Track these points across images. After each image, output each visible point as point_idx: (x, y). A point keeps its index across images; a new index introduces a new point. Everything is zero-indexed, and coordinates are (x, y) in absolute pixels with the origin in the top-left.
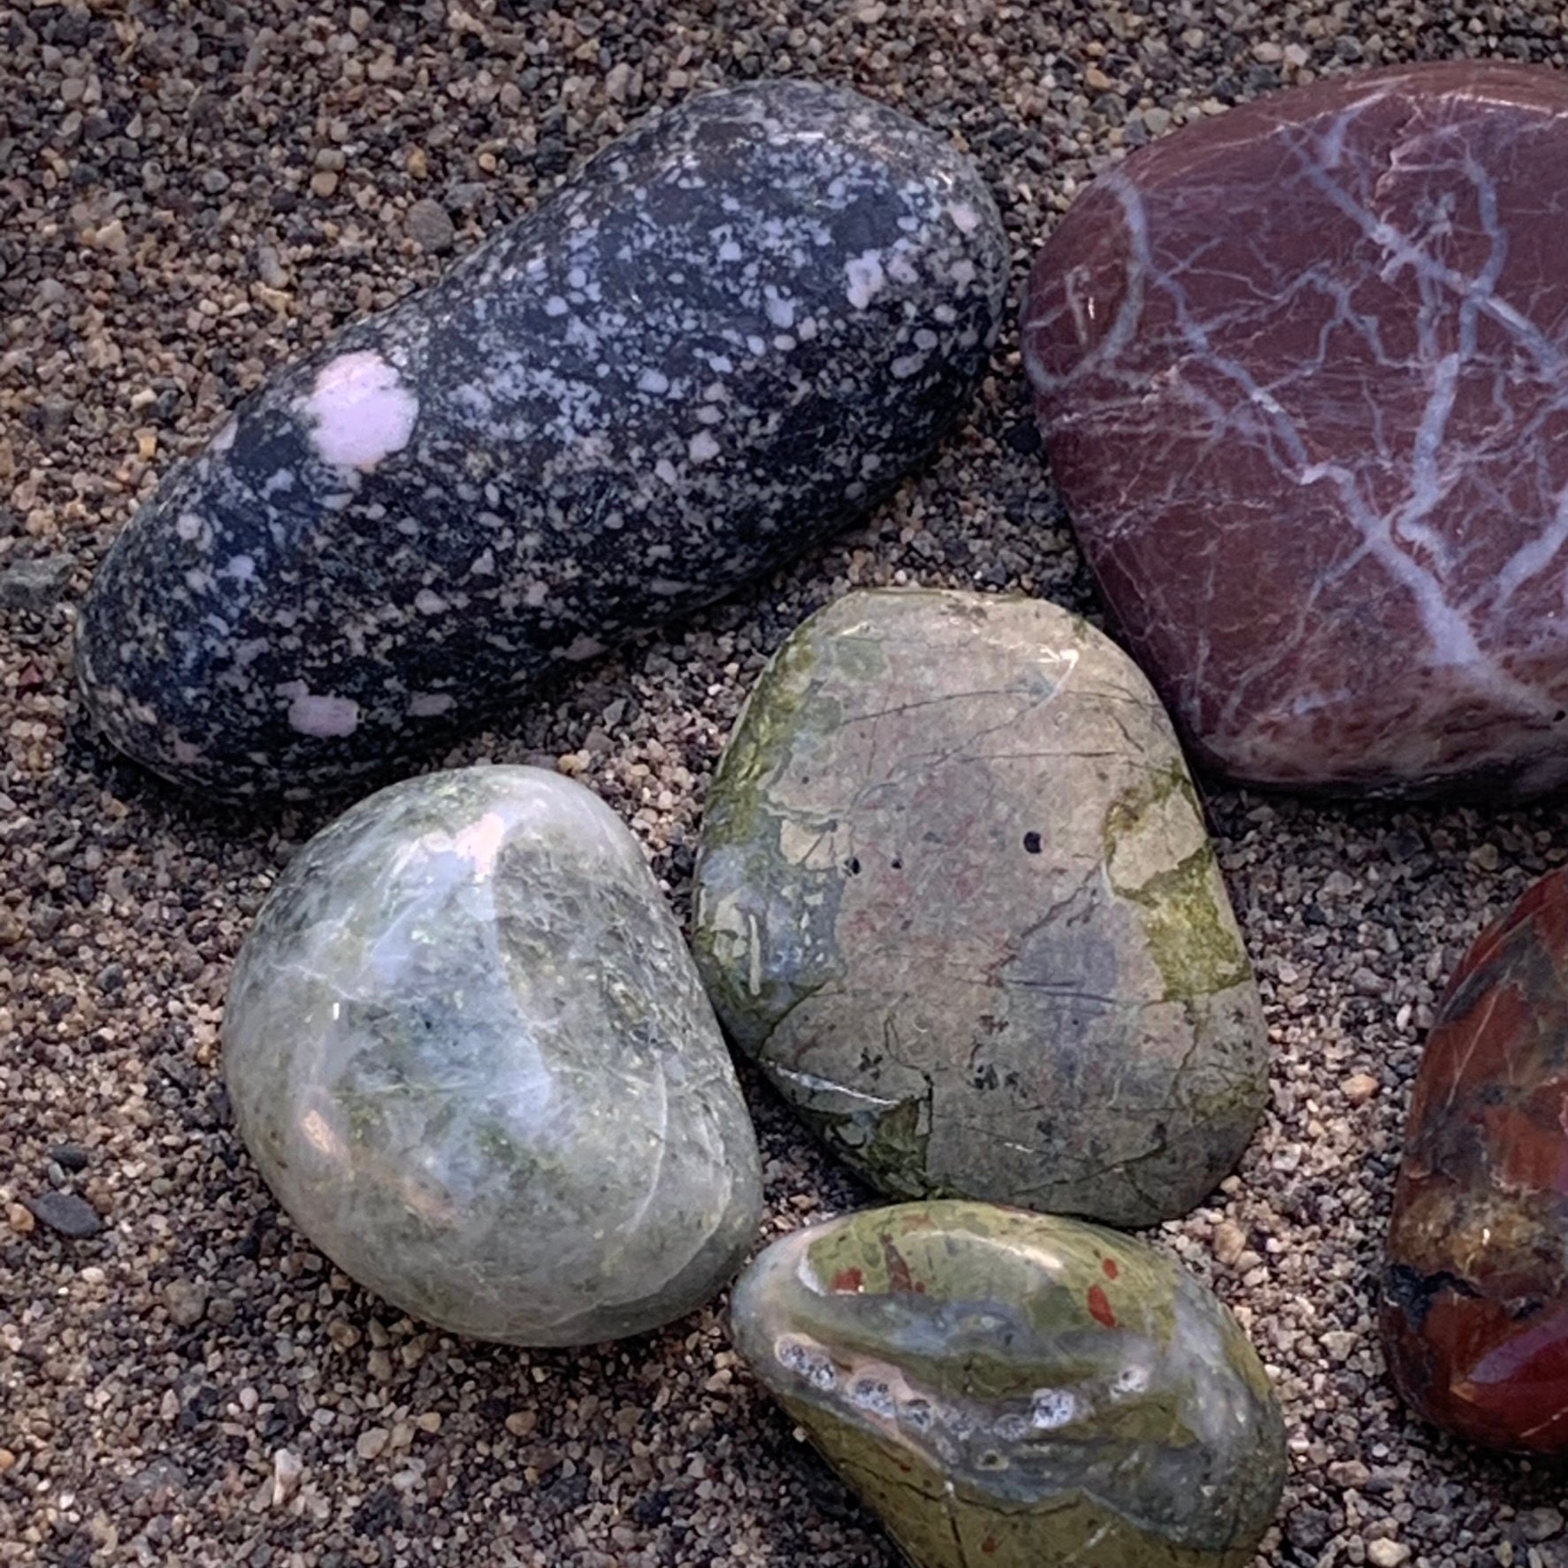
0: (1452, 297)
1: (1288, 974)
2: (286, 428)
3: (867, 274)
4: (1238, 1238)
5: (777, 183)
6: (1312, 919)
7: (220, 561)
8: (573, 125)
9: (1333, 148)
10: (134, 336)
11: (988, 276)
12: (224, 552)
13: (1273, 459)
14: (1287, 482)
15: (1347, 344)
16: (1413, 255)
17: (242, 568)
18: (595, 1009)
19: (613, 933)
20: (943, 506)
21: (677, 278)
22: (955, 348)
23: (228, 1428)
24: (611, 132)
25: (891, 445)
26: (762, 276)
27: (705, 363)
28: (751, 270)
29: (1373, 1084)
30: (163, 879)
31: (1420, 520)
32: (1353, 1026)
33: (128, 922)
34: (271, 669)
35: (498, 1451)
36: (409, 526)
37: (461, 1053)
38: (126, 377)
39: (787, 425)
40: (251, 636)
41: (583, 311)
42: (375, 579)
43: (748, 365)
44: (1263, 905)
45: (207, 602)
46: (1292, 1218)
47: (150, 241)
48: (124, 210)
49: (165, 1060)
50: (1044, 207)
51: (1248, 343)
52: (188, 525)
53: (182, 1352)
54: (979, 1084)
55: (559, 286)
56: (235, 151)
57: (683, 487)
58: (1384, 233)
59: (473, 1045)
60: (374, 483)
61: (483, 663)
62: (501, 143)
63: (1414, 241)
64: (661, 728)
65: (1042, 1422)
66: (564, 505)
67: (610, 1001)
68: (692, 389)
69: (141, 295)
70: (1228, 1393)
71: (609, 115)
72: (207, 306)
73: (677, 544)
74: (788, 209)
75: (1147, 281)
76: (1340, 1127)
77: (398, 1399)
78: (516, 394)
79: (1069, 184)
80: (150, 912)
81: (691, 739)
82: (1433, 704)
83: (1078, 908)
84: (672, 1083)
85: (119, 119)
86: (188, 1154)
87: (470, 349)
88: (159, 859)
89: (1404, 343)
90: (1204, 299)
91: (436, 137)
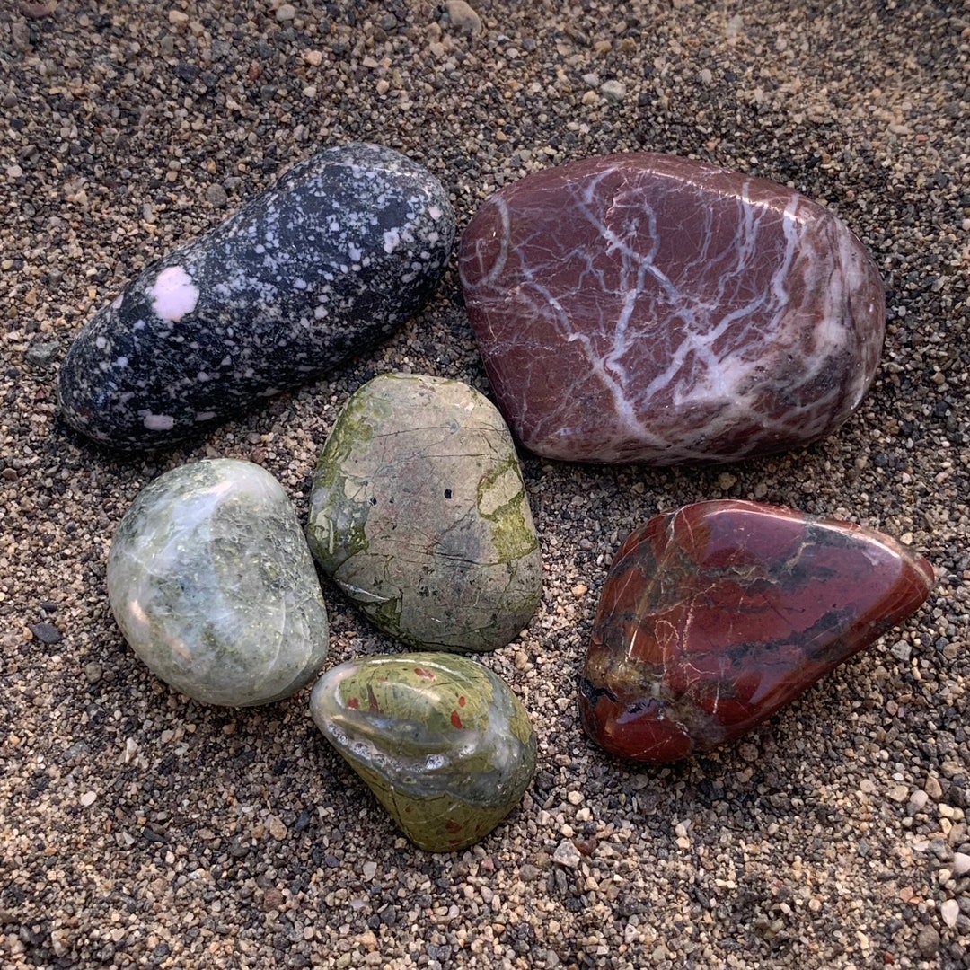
0: (635, 263)
1: (554, 541)
2: (143, 302)
3: (392, 238)
4: (525, 658)
5: (356, 196)
6: (565, 517)
7: (114, 359)
8: (279, 151)
9: (589, 194)
10: (89, 243)
11: (444, 238)
12: (115, 355)
13: (557, 330)
14: (562, 340)
15: (591, 282)
16: (619, 244)
17: (122, 362)
18: (256, 577)
19: (268, 539)
20: (426, 328)
21: (312, 238)
22: (429, 269)
23: (109, 729)
24: (295, 155)
25: (401, 310)
26: (348, 238)
27: (322, 276)
28: (343, 235)
29: (585, 589)
30: (94, 484)
31: (617, 361)
32: (579, 564)
33: (78, 502)
34: (135, 404)
35: (219, 741)
36: (194, 345)
37: (195, 601)
38: (85, 262)
39: (356, 304)
40: (127, 391)
41: (271, 252)
42: (179, 368)
43: (341, 278)
44: (546, 510)
45: (107, 376)
46: (548, 648)
47: (98, 199)
48: (86, 186)
49: (91, 564)
50: (475, 197)
51: (550, 279)
52: (101, 342)
53: (92, 694)
54: (422, 594)
55: (263, 241)
56: (134, 160)
57: (312, 329)
58: (608, 234)
59: (201, 597)
60: (179, 327)
61: (228, 400)
62: (248, 159)
63: (621, 238)
64: (304, 424)
65: (430, 767)
66: (261, 336)
67: (263, 572)
68: (317, 287)
69: (93, 224)
70: (510, 747)
71: (295, 147)
72: (121, 231)
73: (309, 352)
74: (361, 209)
75: (509, 248)
76: (570, 608)
77: (179, 716)
78: (241, 288)
79: (486, 186)
80: (88, 498)
81: (316, 429)
82: (617, 439)
83: (465, 523)
84: (288, 606)
85: (85, 145)
86: (99, 606)
87: (222, 268)
88: (93, 475)
89: (614, 283)
90: (533, 257)
91: (221, 156)
